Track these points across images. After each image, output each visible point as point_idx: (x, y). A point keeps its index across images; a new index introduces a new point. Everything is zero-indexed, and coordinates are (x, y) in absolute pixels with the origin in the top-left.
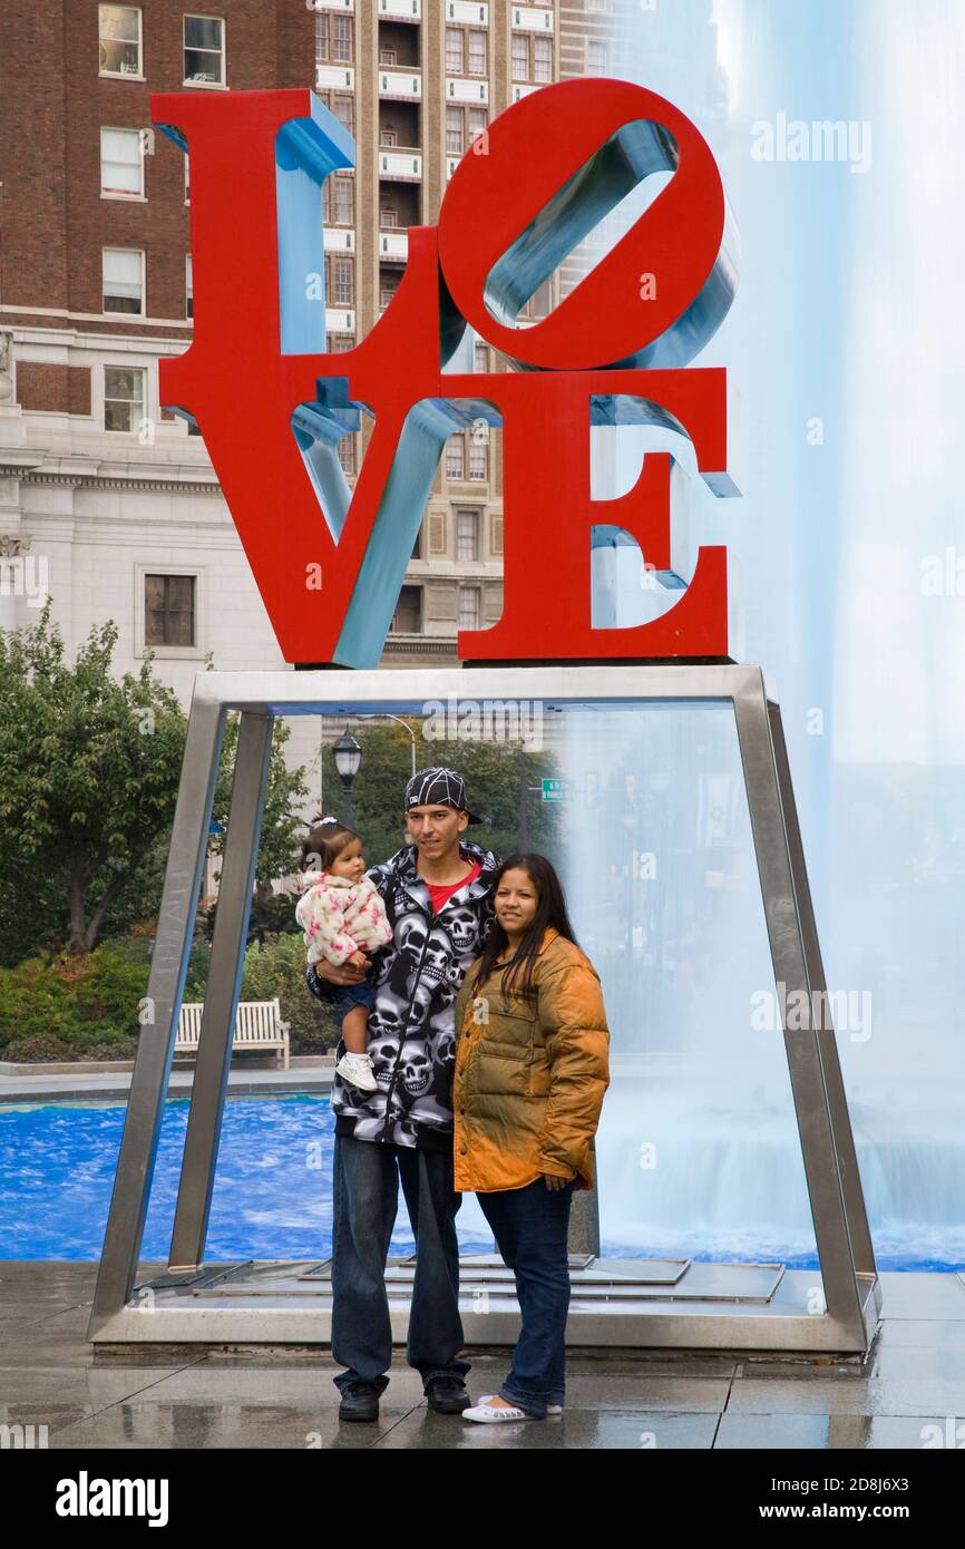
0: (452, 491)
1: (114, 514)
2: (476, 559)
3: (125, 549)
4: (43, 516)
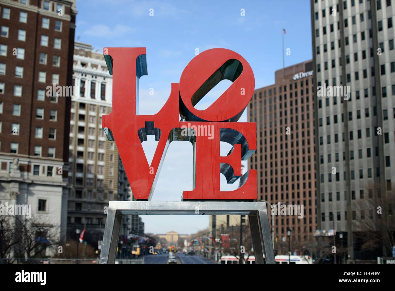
0: (87, 188)
2: (91, 199)
3: (36, 195)
4: (22, 189)
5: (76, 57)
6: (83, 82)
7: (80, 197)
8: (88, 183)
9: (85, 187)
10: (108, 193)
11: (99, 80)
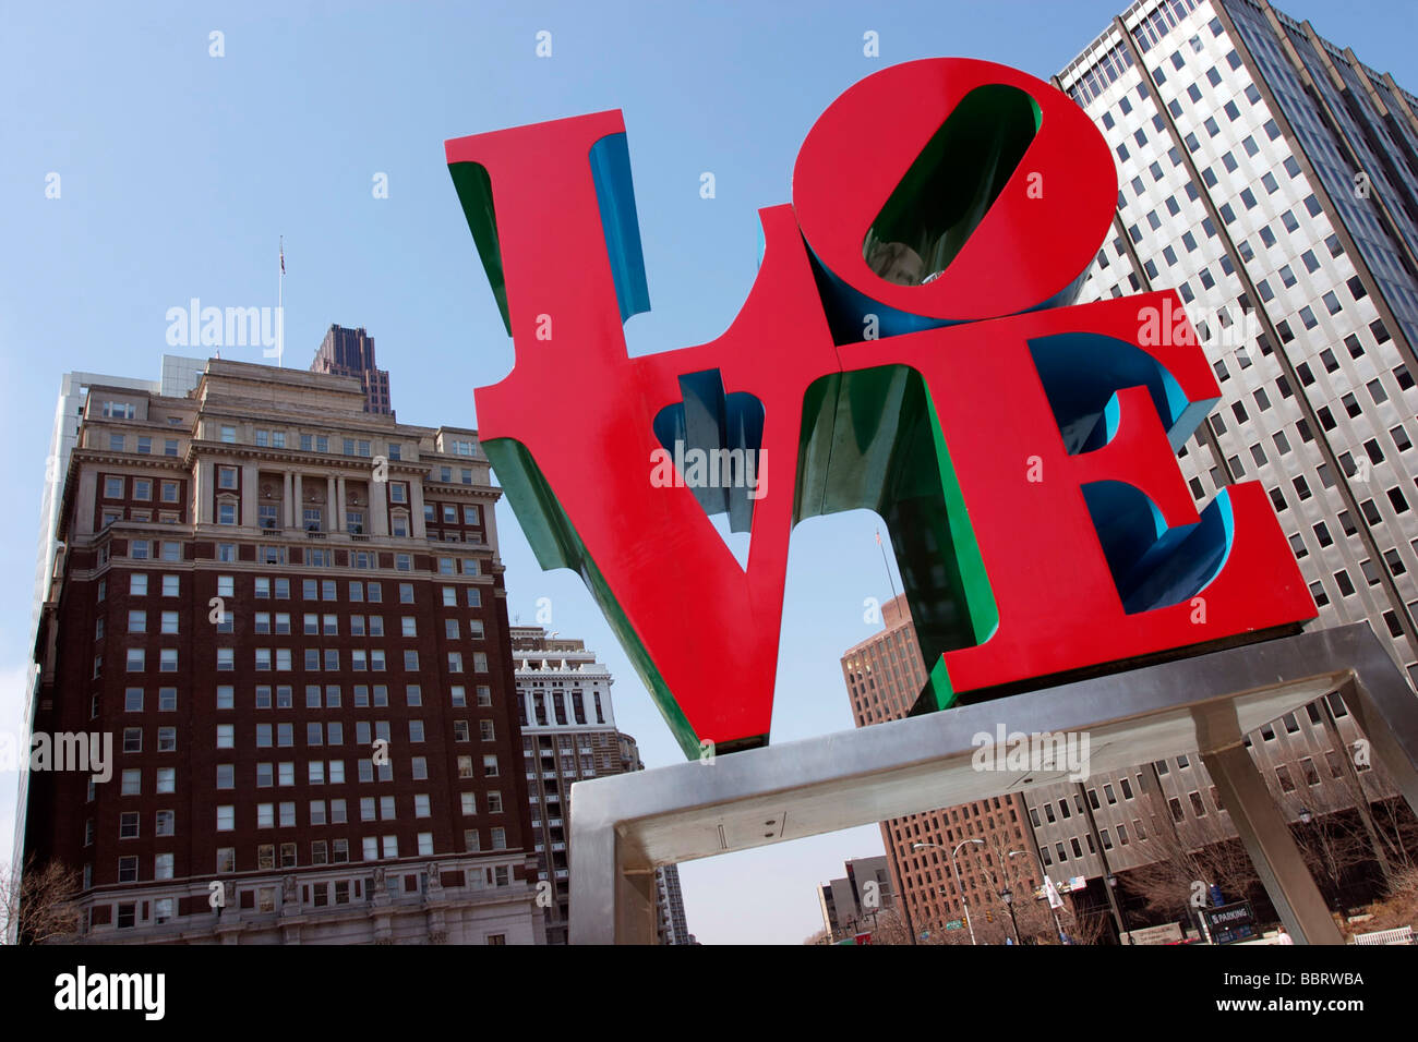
1: (476, 918)
3: (481, 929)
4: (452, 922)
5: (516, 655)
6: (539, 697)
11: (568, 688)
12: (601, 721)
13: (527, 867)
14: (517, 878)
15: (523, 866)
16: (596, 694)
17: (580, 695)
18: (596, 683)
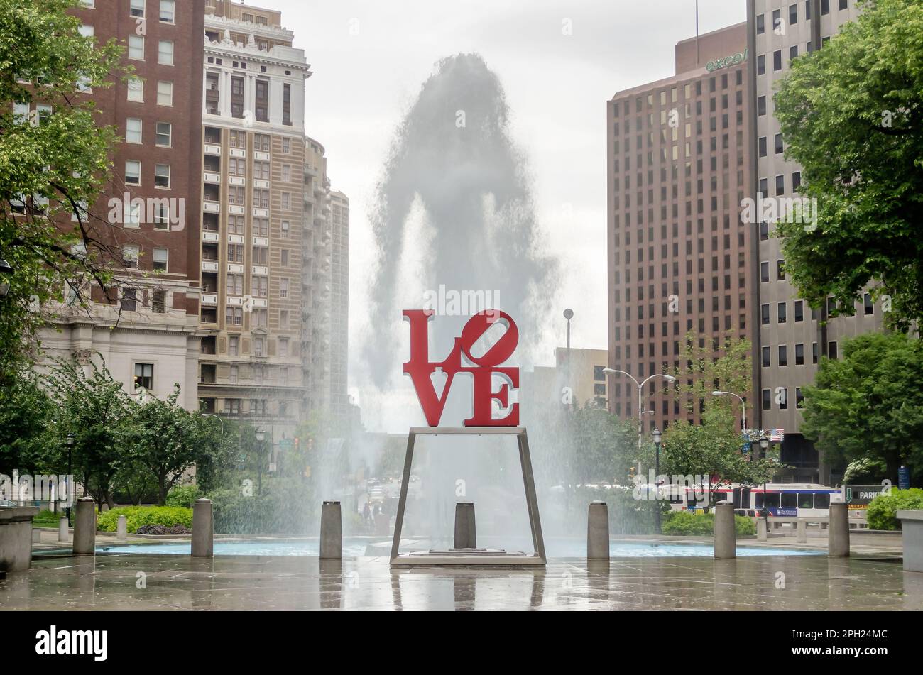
0: (228, 329)
1: (124, 341)
2: (236, 355)
3: (129, 354)
4: (99, 342)
6: (213, 77)
7: (213, 351)
8: (229, 318)
9: (222, 327)
10: (277, 340)
11: (252, 72)
12: (287, 121)
13: (189, 296)
14: (176, 305)
15: (184, 294)
16: (287, 86)
17: (265, 84)
18: (288, 73)
